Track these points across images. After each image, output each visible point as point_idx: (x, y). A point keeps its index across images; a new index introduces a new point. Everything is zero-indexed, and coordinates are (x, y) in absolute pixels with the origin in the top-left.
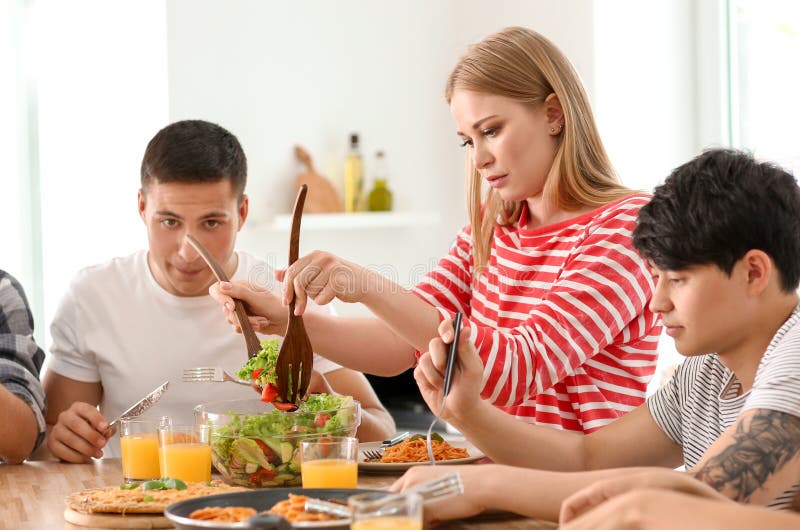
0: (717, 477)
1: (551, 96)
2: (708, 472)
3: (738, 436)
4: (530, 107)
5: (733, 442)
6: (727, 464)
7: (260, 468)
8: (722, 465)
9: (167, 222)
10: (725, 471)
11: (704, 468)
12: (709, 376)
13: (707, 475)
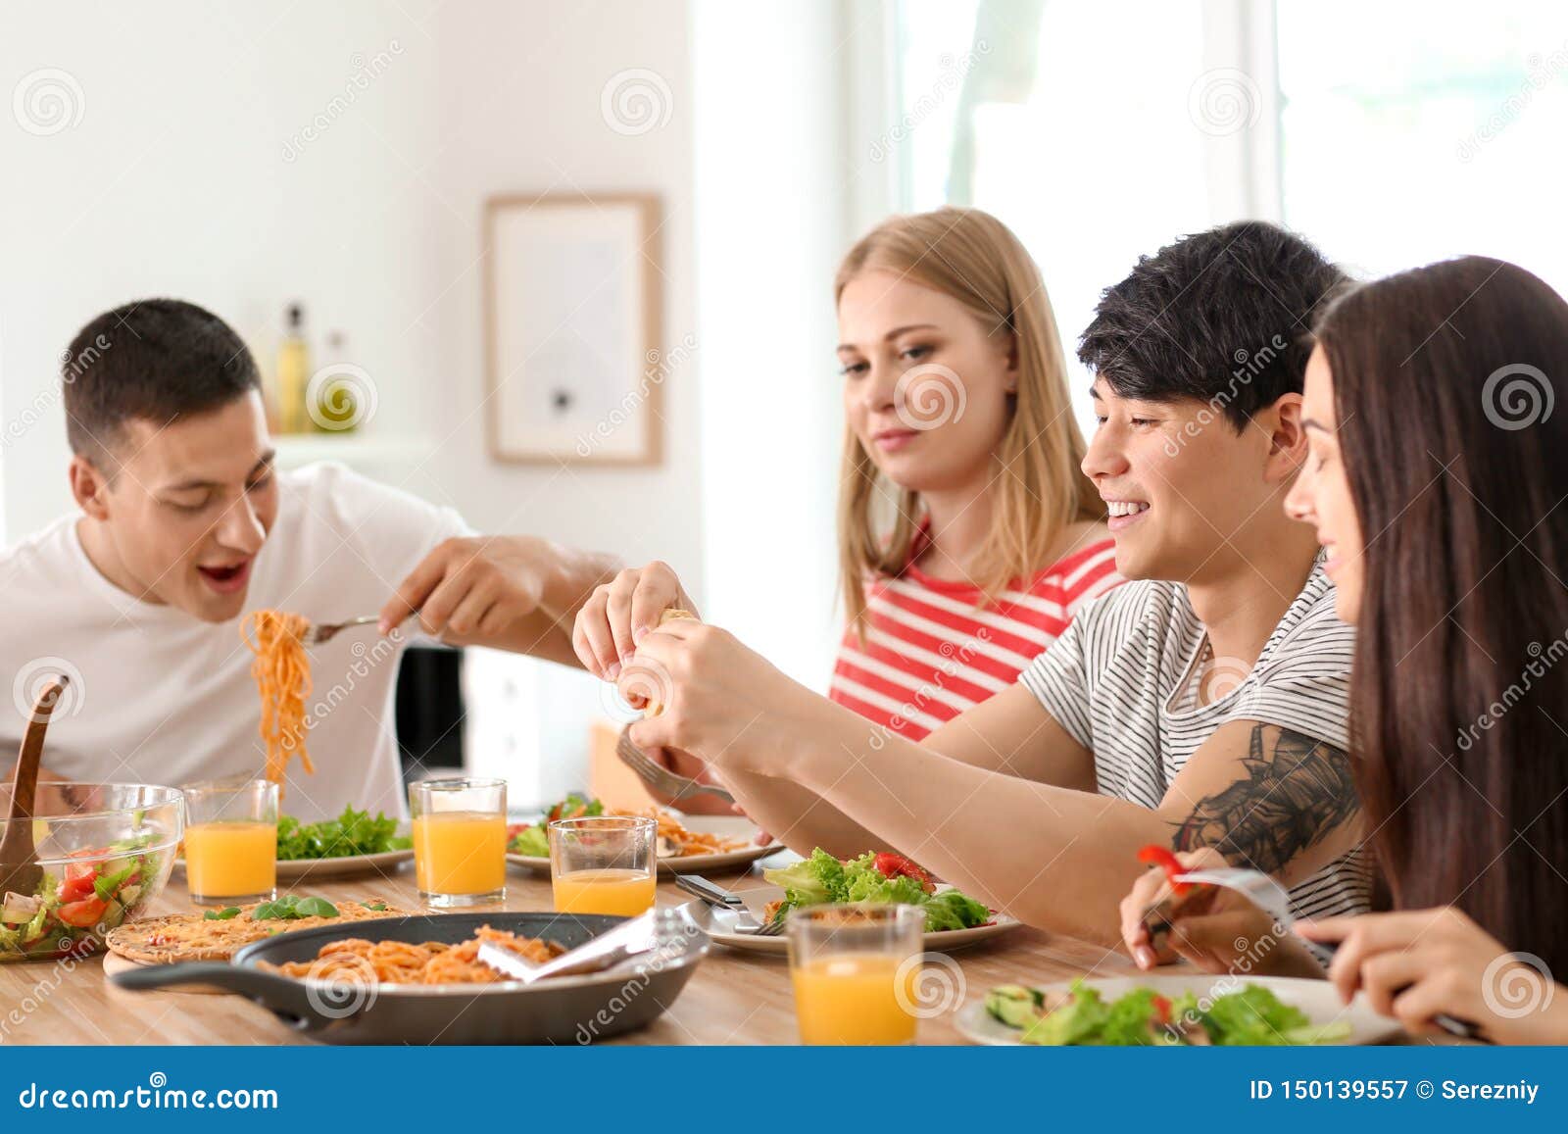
5: (1245, 775)
6: (1230, 816)
10: (1227, 831)
11: (1192, 819)
12: (1142, 651)
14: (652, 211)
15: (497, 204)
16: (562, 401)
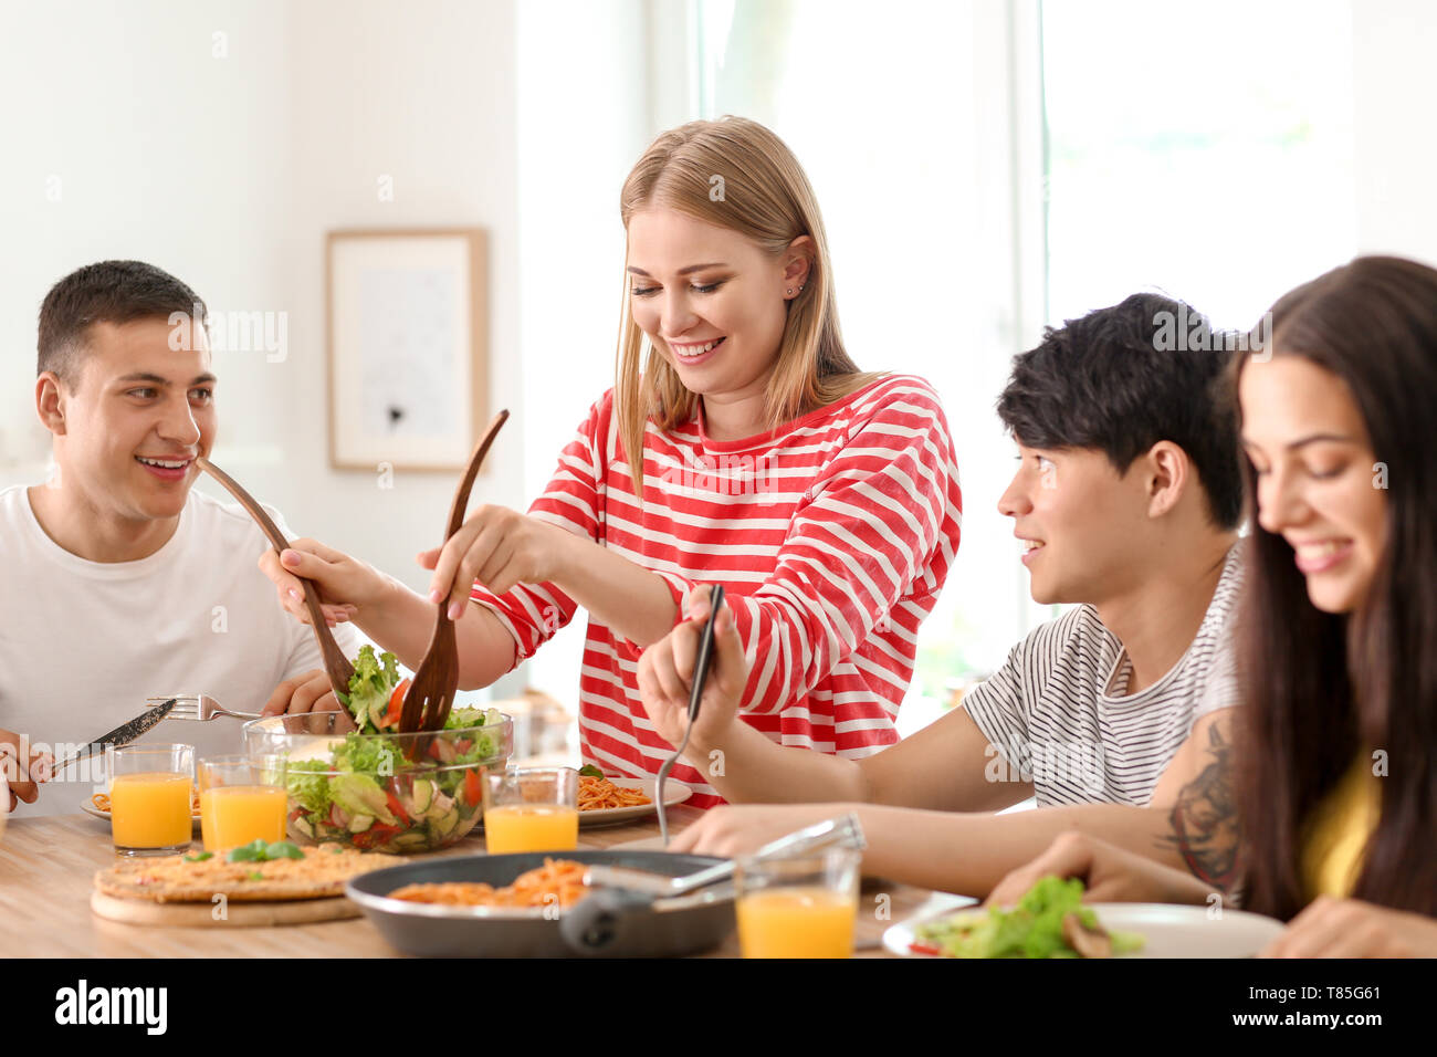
0: (1205, 813)
1: (802, 239)
2: (1188, 807)
3: (1215, 749)
4: (769, 253)
5: (1213, 759)
6: (1214, 793)
7: (376, 823)
8: (1206, 795)
9: (142, 394)
10: (1214, 805)
11: (1180, 801)
13: (1190, 812)
14: (480, 244)
15: (334, 236)
16: (396, 415)
